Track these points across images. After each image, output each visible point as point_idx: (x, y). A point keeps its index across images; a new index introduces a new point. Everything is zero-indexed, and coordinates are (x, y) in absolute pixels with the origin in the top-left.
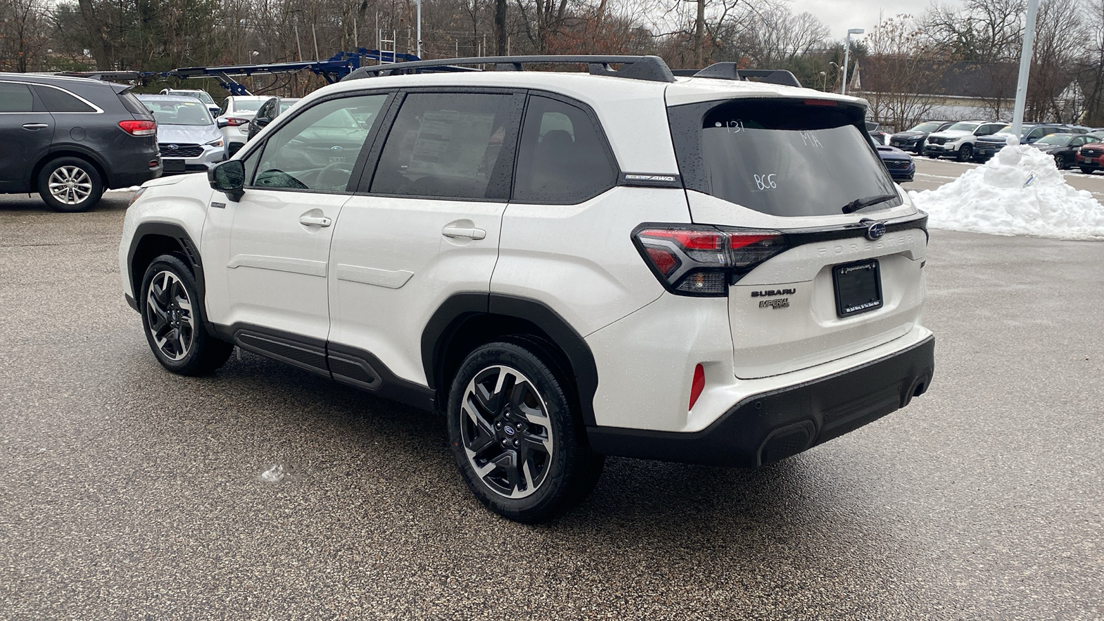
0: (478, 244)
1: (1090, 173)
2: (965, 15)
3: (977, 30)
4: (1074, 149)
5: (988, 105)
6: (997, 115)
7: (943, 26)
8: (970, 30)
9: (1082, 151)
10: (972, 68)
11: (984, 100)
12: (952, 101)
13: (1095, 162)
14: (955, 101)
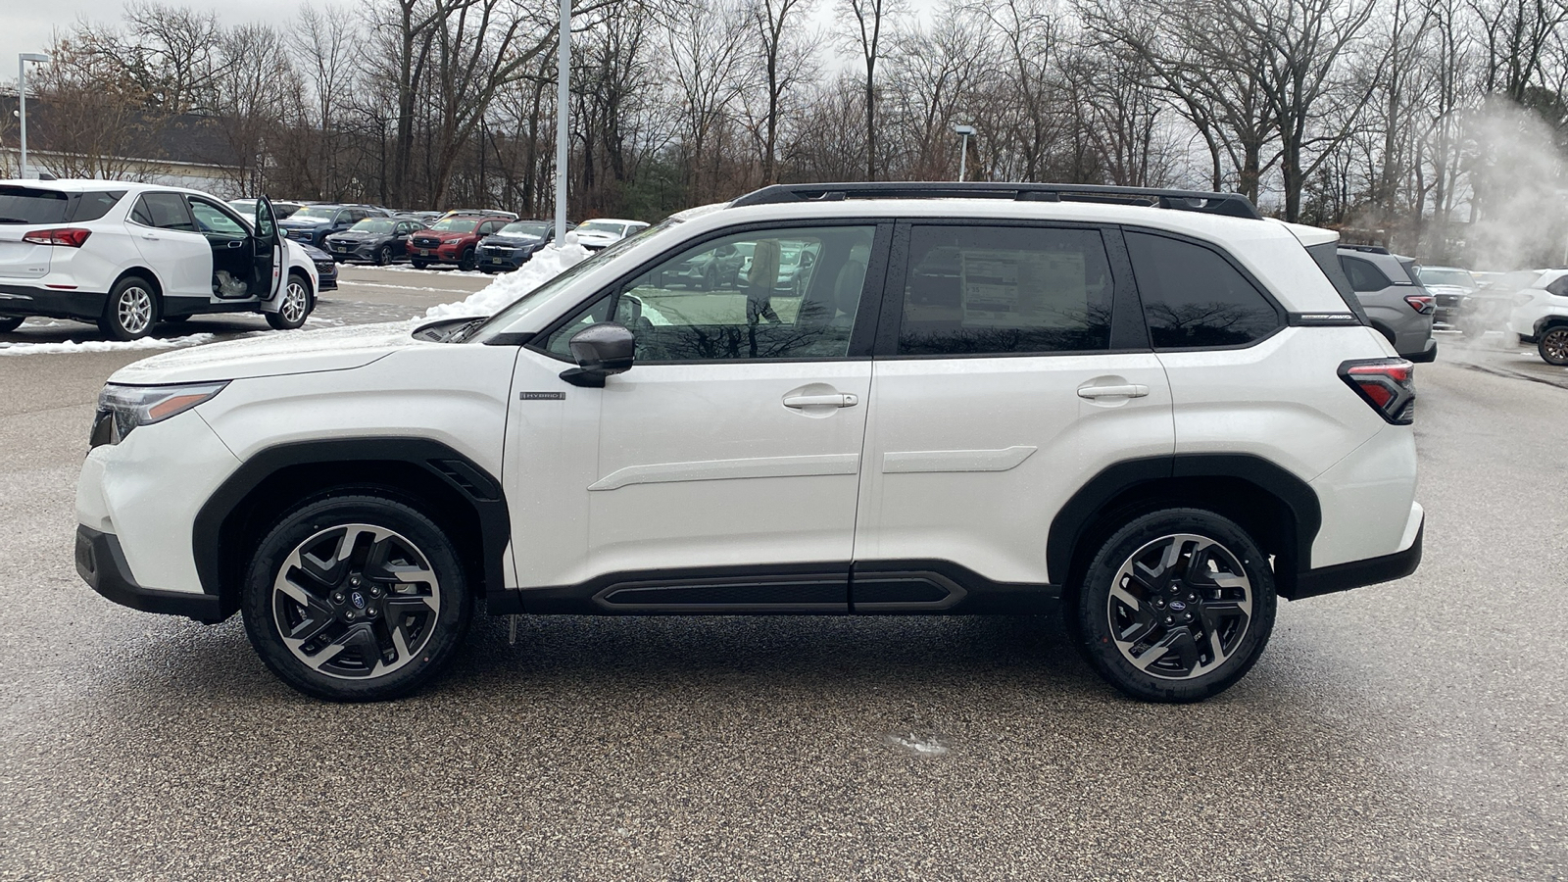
0: (1139, 402)
1: (423, 268)
2: (133, 42)
3: (151, 65)
4: (400, 238)
5: (228, 175)
6: (243, 190)
7: (102, 55)
8: (140, 63)
9: (414, 241)
10: (205, 123)
11: (221, 168)
12: (181, 170)
13: (432, 254)
14: (184, 169)
